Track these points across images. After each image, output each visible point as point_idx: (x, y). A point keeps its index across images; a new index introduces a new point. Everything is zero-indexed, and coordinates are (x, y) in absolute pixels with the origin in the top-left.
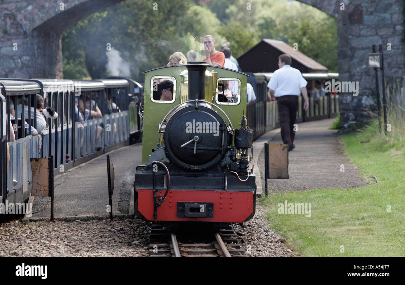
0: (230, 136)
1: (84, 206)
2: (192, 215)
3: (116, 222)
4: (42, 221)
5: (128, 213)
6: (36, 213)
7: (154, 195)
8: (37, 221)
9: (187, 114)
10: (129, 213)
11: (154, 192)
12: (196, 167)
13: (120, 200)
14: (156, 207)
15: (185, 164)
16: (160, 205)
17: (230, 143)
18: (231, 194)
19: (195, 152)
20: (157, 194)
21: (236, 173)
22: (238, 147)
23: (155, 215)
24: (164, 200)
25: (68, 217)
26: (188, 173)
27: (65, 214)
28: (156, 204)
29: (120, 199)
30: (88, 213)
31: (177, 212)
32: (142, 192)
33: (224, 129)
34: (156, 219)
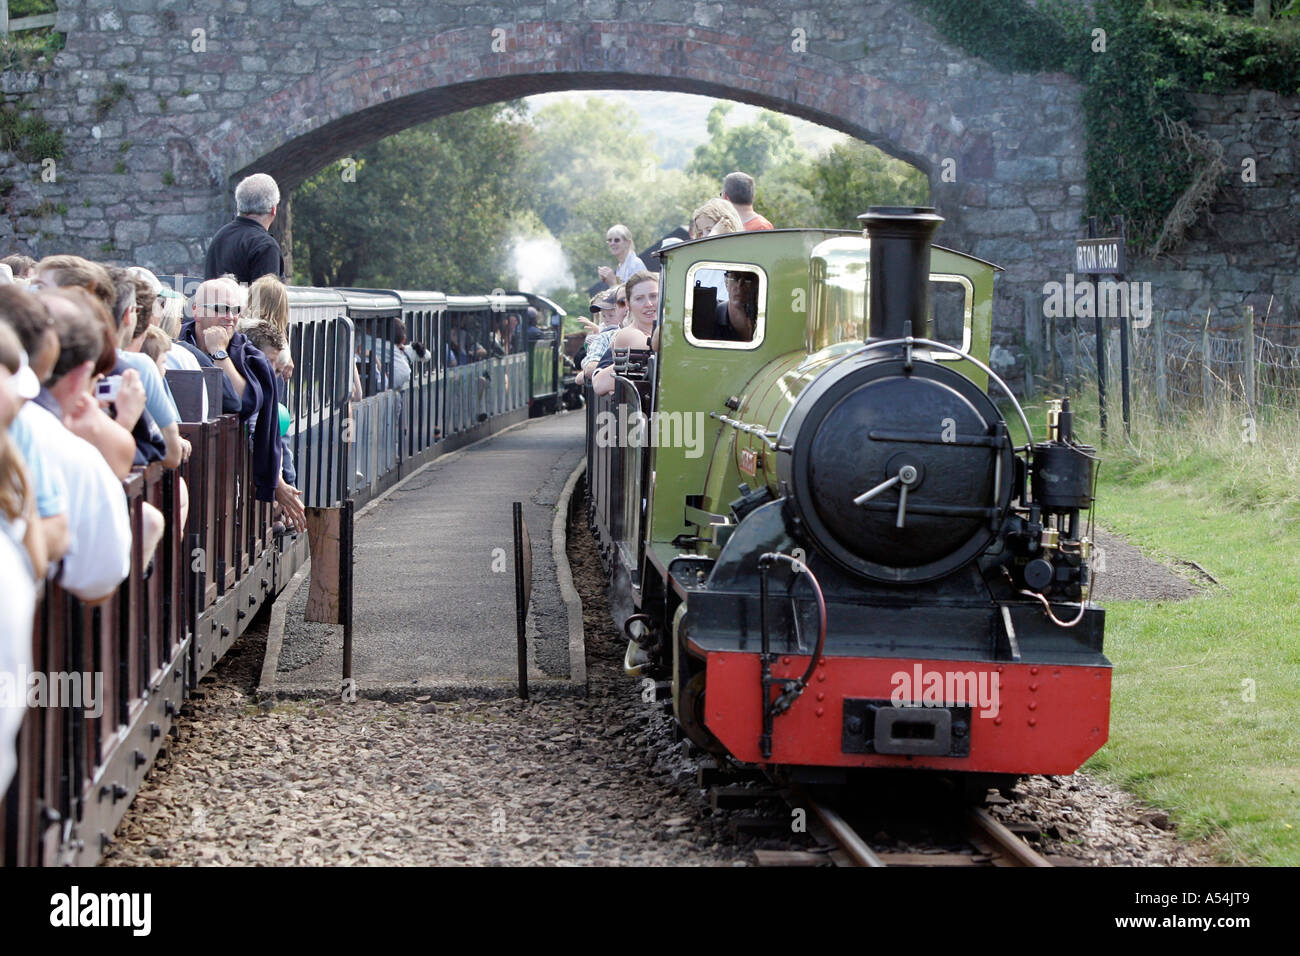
0: (1019, 468)
1: (433, 652)
2: (898, 746)
3: (541, 708)
4: (314, 697)
5: (569, 677)
6: (295, 668)
7: (763, 673)
8: (300, 696)
9: (871, 387)
10: (573, 678)
11: (764, 663)
12: (900, 575)
13: (539, 634)
14: (769, 714)
15: (862, 562)
16: (788, 708)
17: (1018, 491)
18: (1033, 674)
19: (900, 523)
20: (774, 671)
21: (1040, 596)
22: (1046, 505)
23: (765, 745)
24: (801, 692)
25: (394, 686)
26: (869, 594)
27: (382, 674)
28: (773, 707)
29: (539, 630)
30: (450, 674)
31: (844, 734)
32: (721, 662)
33: (1004, 444)
34: (768, 757)
